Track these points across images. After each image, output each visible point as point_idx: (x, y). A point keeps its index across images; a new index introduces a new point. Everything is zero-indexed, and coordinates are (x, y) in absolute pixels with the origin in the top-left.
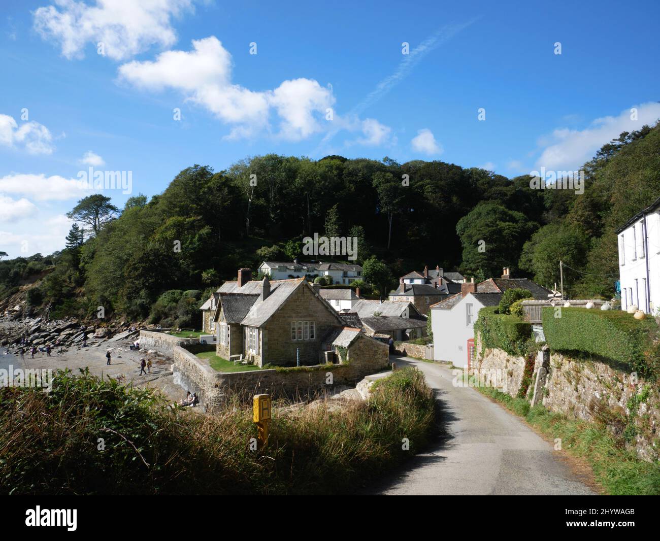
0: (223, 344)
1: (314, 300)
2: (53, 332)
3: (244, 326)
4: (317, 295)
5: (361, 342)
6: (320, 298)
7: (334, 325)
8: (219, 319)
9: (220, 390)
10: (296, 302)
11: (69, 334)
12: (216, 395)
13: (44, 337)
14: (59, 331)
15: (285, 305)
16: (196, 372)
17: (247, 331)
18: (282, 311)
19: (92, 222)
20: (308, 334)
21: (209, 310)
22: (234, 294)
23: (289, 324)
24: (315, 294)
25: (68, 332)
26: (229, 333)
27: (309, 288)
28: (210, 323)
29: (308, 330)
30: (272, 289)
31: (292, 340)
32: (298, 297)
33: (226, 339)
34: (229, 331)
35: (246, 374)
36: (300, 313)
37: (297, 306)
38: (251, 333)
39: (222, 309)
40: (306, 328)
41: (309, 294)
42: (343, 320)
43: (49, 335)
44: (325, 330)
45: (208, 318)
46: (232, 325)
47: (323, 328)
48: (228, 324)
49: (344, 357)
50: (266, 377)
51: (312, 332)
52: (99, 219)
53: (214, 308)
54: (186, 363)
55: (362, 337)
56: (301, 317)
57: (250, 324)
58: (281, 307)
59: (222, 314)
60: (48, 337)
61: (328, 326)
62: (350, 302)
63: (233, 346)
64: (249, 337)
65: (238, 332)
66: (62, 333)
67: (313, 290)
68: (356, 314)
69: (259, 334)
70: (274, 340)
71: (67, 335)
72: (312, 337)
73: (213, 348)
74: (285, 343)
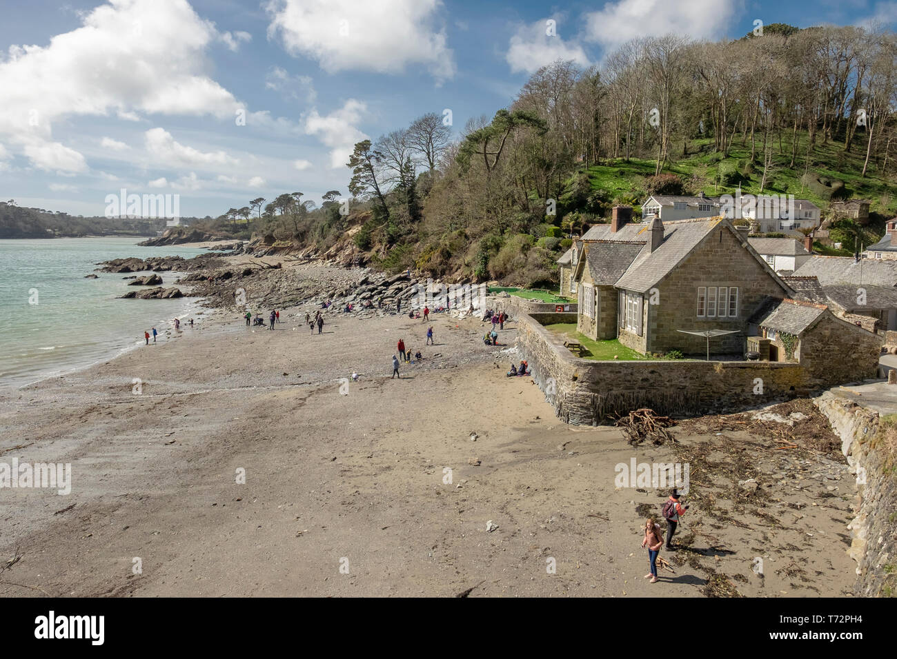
0: (587, 314)
1: (739, 252)
2: (380, 286)
3: (619, 290)
4: (745, 245)
5: (827, 329)
6: (750, 249)
7: (773, 295)
8: (582, 278)
9: (580, 385)
10: (708, 255)
11: (398, 289)
12: (574, 392)
13: (372, 290)
14: (387, 284)
15: (689, 260)
16: (547, 353)
17: (624, 298)
18: (682, 270)
19: (425, 148)
20: (726, 308)
21: (568, 265)
22: (605, 242)
23: (694, 290)
24: (741, 243)
25: (397, 286)
26: (597, 300)
27: (731, 233)
28: (569, 283)
29: (727, 302)
30: (666, 234)
31: (698, 316)
32: (711, 247)
33: (591, 308)
34: (597, 297)
35: (621, 364)
36: (714, 273)
37: (709, 262)
38: (631, 302)
39: (587, 263)
40: (723, 298)
41: (730, 242)
42: (789, 287)
43: (376, 289)
44: (756, 303)
45: (568, 275)
46: (602, 288)
47: (752, 300)
48: (595, 286)
49: (789, 350)
50: (652, 372)
51: (732, 305)
52: (432, 145)
53: (575, 261)
54: (534, 339)
55: (829, 319)
56: (714, 280)
57: (629, 287)
58: (682, 263)
59: (587, 270)
60: (376, 291)
61: (762, 297)
62: (793, 259)
63: (602, 319)
64: (628, 306)
65: (611, 298)
66: (390, 287)
67: (738, 236)
68: (815, 279)
69: (643, 304)
70: (668, 315)
71: (396, 289)
72: (732, 312)
73: (572, 320)
74: (686, 320)
